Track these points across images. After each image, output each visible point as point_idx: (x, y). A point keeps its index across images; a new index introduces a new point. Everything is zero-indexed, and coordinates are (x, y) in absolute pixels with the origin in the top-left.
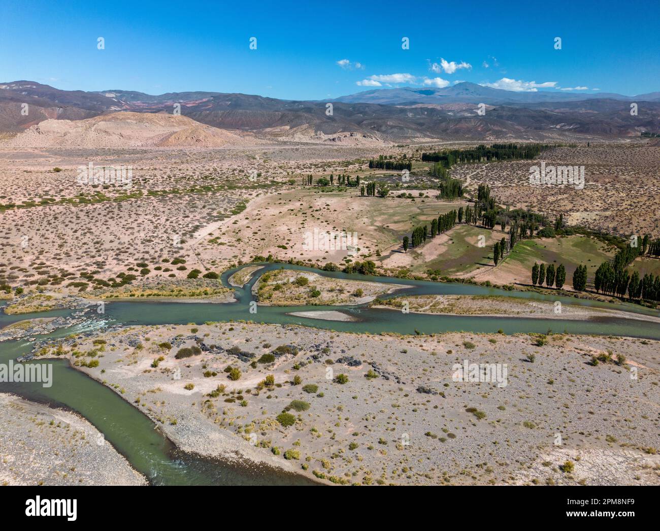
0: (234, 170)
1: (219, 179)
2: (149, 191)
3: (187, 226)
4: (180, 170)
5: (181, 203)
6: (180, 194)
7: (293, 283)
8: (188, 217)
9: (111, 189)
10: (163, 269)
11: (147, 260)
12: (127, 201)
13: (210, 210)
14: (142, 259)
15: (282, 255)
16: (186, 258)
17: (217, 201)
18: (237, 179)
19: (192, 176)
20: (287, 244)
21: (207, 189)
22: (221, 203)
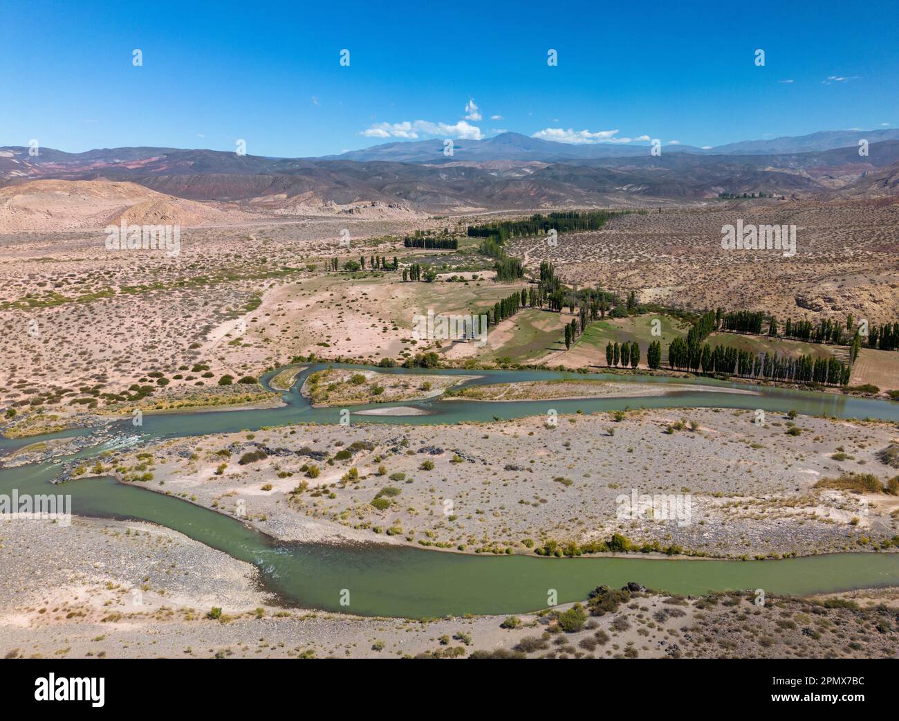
0: (227, 255)
1: (211, 268)
2: (121, 287)
3: (194, 327)
4: (152, 258)
5: (174, 301)
6: (167, 289)
7: (349, 382)
8: (190, 316)
9: (66, 287)
10: (184, 378)
11: (159, 368)
12: (97, 301)
13: (215, 307)
14: (152, 368)
15: (325, 353)
16: (208, 364)
17: (221, 296)
18: (236, 267)
19: (172, 265)
20: (328, 341)
21: (202, 281)
22: (226, 297)
